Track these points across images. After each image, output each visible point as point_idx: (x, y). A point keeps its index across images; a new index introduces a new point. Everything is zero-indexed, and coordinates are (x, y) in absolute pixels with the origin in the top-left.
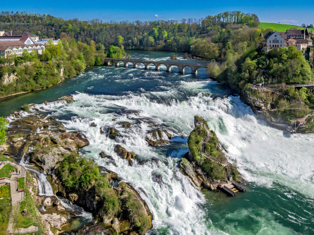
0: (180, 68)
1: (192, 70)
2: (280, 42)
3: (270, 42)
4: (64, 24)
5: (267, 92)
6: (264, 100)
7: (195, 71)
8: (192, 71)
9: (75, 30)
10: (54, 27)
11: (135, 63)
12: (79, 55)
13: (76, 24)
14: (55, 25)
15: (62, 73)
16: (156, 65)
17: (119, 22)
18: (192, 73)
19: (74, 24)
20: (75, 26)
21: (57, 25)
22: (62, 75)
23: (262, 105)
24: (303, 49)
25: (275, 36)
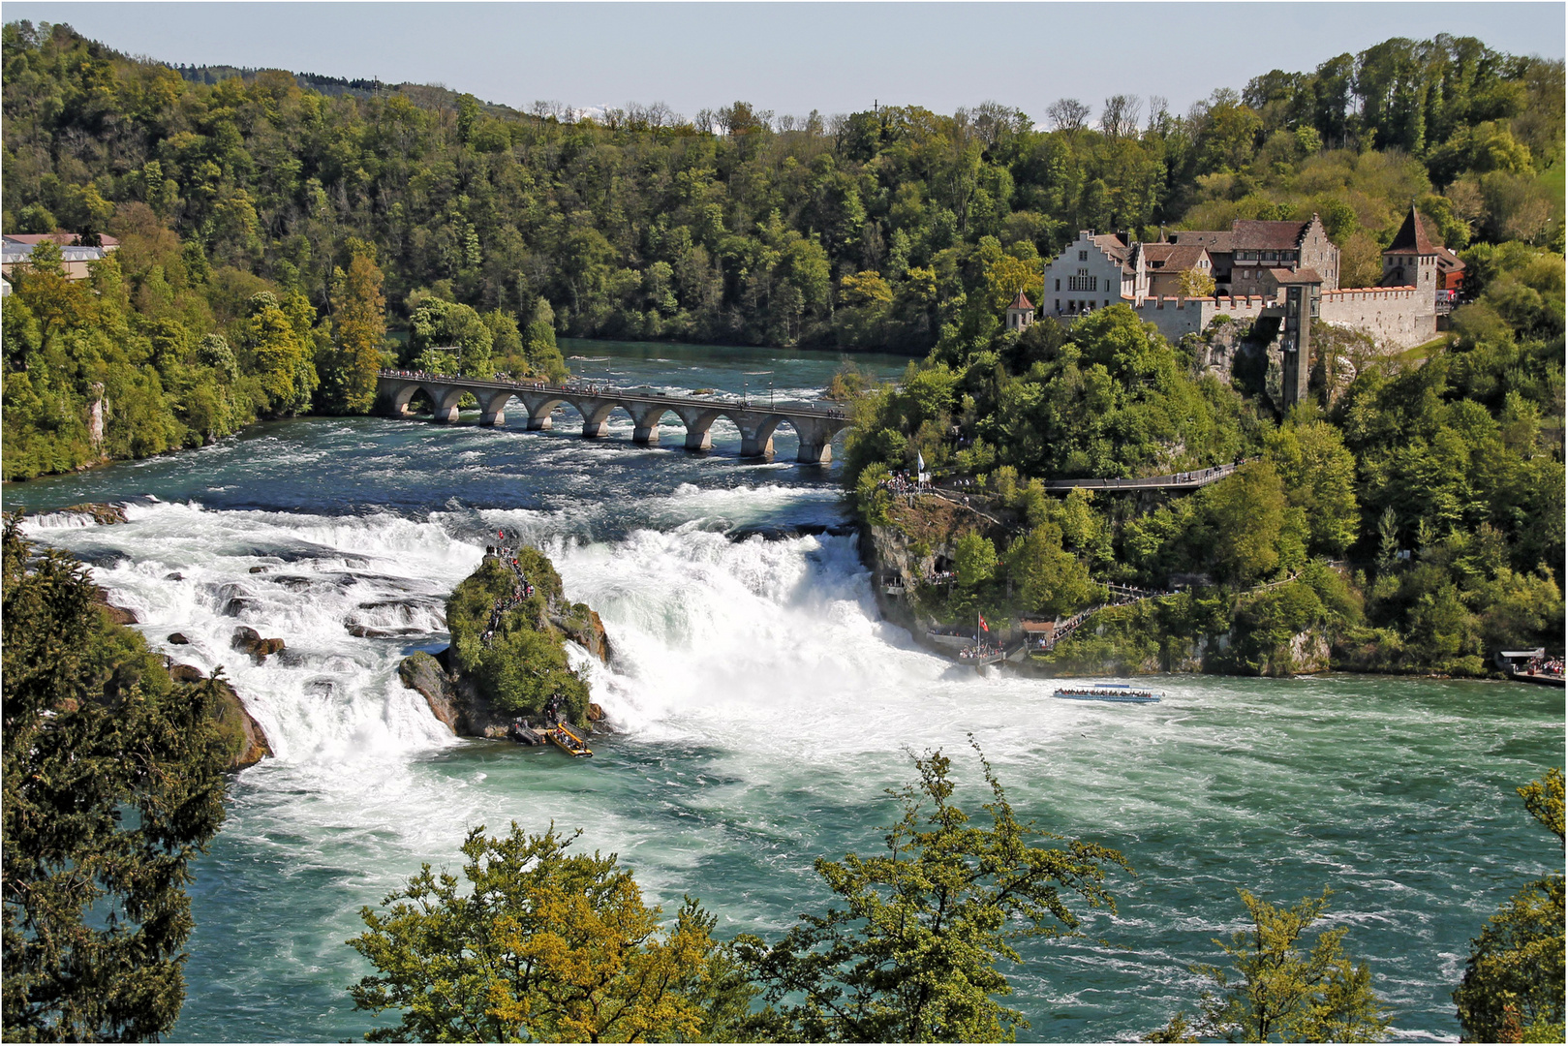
0: (749, 433)
1: (801, 439)
2: (1100, 285)
3: (1058, 288)
4: (183, 120)
5: (932, 509)
6: (906, 541)
7: (820, 446)
8: (802, 445)
9: (263, 169)
10: (108, 136)
11: (536, 401)
12: (208, 342)
13: (278, 124)
14: (108, 128)
15: (99, 427)
16: (639, 417)
17: (600, 113)
18: (799, 460)
19: (263, 124)
20: (268, 142)
21: (127, 128)
22: (100, 438)
23: (902, 559)
24: (1217, 322)
25: (1083, 256)
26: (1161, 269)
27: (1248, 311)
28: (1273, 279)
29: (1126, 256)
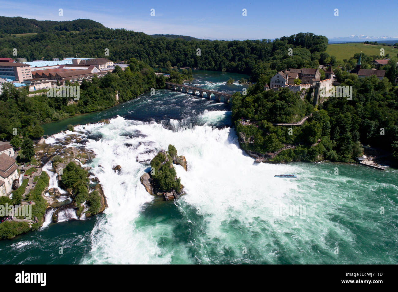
2: (281, 82)
3: (273, 82)
6: (245, 134)
7: (228, 100)
8: (225, 100)
15: (117, 98)
23: (244, 138)
24: (303, 89)
25: (278, 77)
26: (290, 77)
27: (307, 87)
28: (312, 81)
29: (285, 76)
